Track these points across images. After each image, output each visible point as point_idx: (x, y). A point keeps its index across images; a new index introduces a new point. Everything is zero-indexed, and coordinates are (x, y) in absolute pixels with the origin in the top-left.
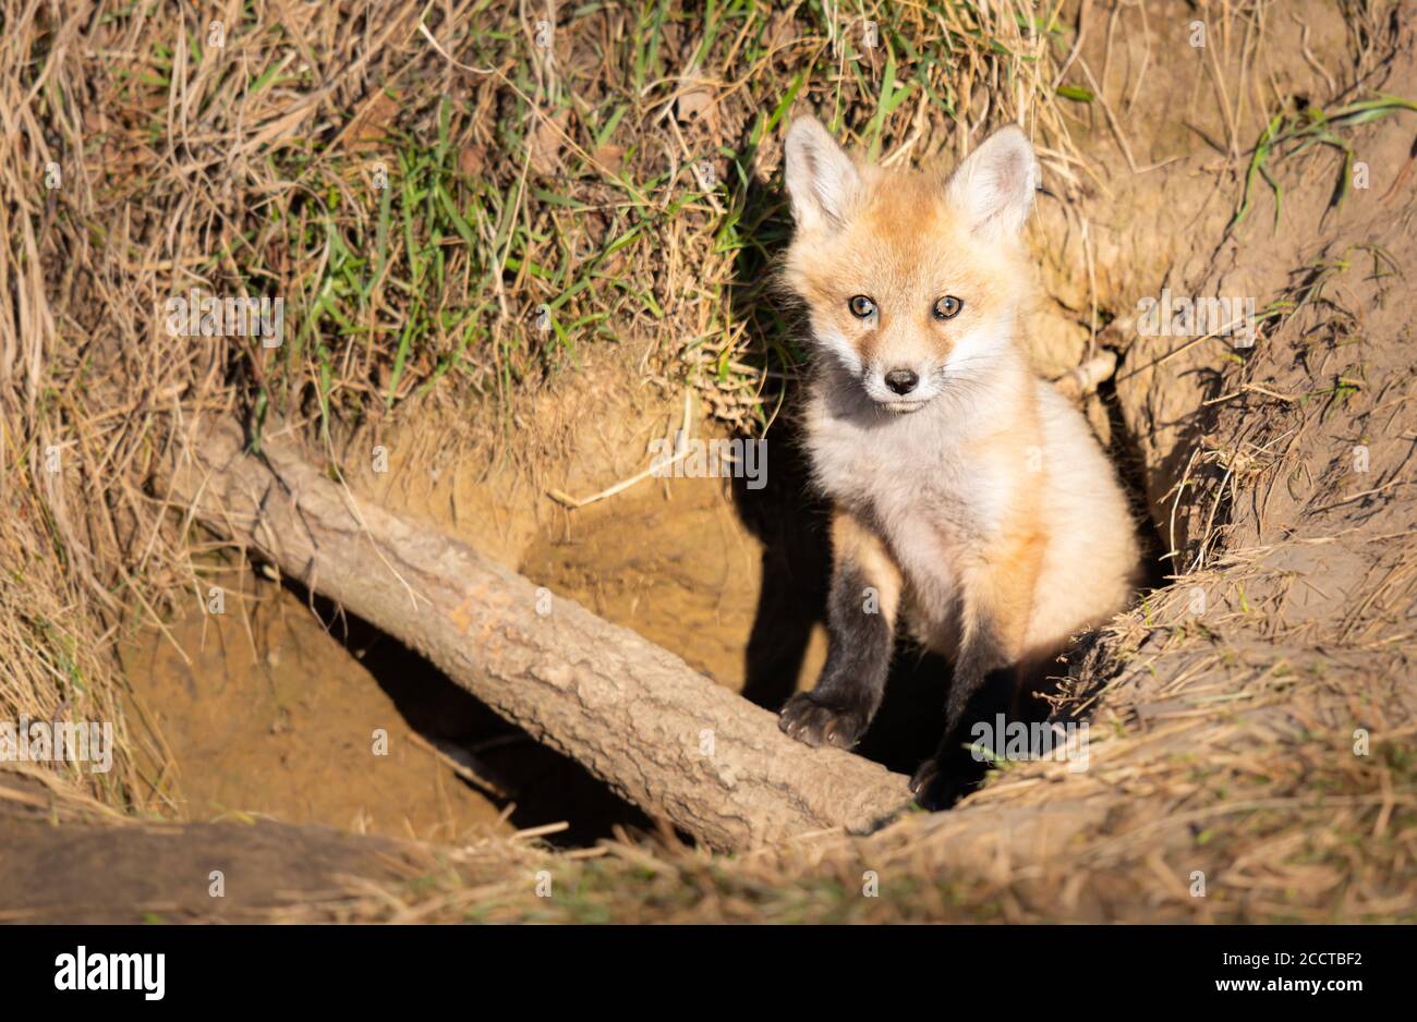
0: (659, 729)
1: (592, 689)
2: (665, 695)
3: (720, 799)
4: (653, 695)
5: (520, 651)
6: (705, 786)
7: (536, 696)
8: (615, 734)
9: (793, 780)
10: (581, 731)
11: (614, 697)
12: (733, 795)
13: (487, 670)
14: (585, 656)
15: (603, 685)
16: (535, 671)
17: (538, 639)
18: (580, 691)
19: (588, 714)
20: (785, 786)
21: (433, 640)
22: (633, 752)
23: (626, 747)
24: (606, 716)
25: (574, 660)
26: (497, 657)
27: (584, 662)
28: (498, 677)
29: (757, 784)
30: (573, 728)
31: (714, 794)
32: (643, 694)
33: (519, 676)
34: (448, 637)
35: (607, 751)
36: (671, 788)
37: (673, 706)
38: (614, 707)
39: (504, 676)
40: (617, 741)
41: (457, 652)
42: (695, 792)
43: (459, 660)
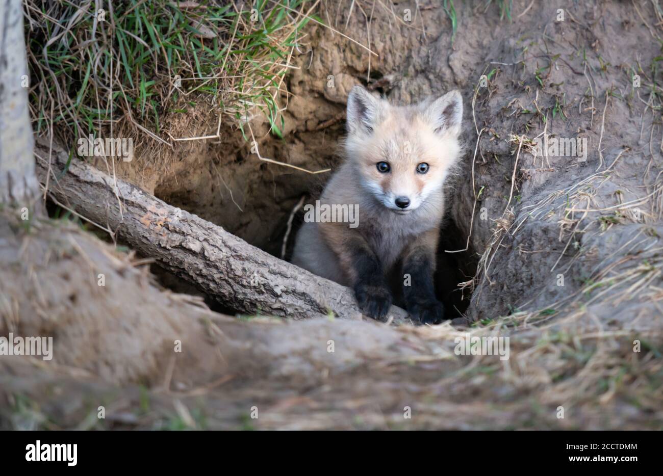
0: (244, 270)
1: (210, 252)
2: (244, 254)
3: (274, 300)
4: (238, 254)
5: (175, 235)
6: (266, 295)
7: (182, 256)
8: (222, 273)
9: (308, 291)
10: (204, 271)
11: (221, 255)
12: (280, 299)
13: (159, 244)
14: (206, 237)
15: (216, 250)
16: (184, 244)
17: (184, 230)
18: (206, 254)
19: (209, 263)
20: (304, 294)
21: (131, 231)
22: (230, 280)
23: (227, 278)
24: (218, 264)
25: (201, 239)
26: (164, 238)
27: (205, 240)
28: (165, 248)
29: (290, 293)
30: (201, 270)
31: (270, 298)
32: (234, 254)
33: (175, 247)
34: (139, 230)
35: (217, 280)
36: (249, 296)
37: (247, 259)
38: (221, 260)
39: (168, 247)
40: (222, 276)
41: (143, 236)
42: (261, 298)
43: (144, 240)
